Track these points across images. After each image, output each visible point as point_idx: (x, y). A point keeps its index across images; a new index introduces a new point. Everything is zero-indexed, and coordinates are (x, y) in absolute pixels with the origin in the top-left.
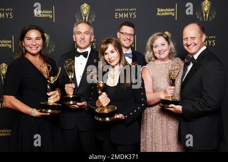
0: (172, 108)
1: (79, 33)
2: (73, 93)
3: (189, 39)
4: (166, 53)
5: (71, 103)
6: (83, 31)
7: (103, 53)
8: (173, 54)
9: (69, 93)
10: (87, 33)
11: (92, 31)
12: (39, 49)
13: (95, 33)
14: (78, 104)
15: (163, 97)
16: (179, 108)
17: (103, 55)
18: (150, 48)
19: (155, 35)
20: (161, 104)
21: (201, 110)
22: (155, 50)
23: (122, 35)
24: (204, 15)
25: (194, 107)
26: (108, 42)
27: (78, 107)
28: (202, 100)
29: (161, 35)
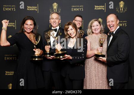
0: (101, 59)
1: (53, 18)
2: (49, 51)
3: (110, 22)
4: (99, 30)
5: (48, 56)
6: (55, 18)
7: (67, 30)
8: (103, 31)
9: (47, 51)
10: (57, 18)
11: (60, 18)
12: (31, 30)
13: (61, 19)
14: (51, 56)
15: (96, 53)
16: (105, 59)
17: (67, 31)
18: (90, 27)
19: (93, 20)
20: (95, 57)
21: (116, 60)
22: (93, 28)
23: (76, 21)
24: (121, 9)
25: (112, 58)
26: (69, 24)
27: (51, 58)
28: (117, 55)
29: (96, 20)
